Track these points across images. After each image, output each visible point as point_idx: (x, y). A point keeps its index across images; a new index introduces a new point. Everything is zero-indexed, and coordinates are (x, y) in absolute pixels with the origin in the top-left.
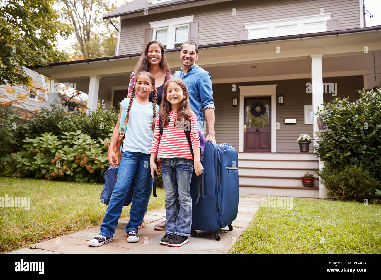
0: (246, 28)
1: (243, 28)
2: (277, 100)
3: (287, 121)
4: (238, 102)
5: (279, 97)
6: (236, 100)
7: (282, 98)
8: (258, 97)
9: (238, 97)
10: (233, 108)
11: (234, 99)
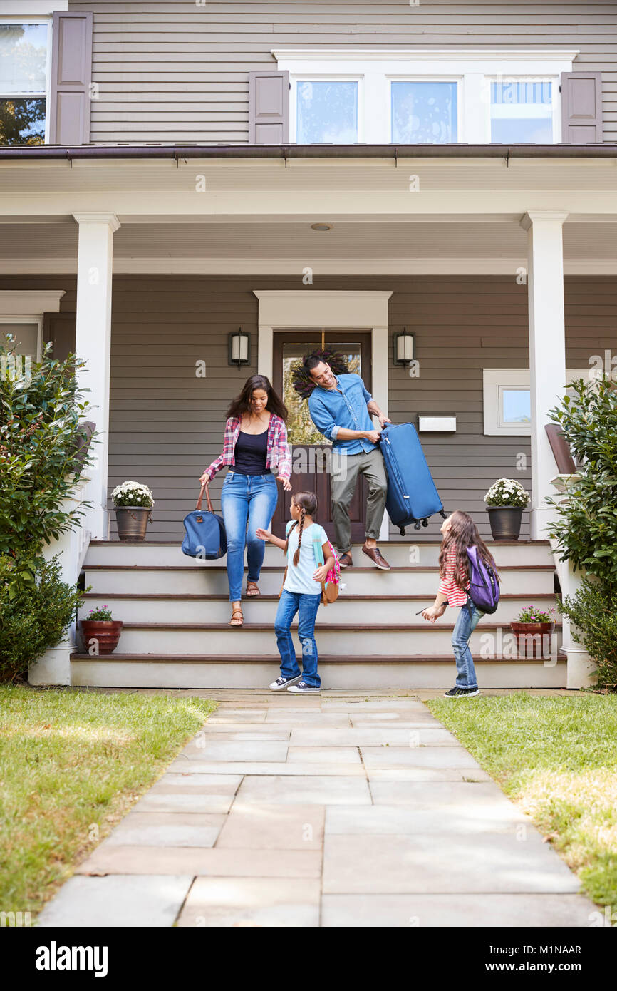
0: (282, 66)
1: (270, 67)
2: (393, 348)
3: (427, 424)
4: (253, 347)
5: (401, 339)
6: (244, 339)
7: (409, 339)
8: (323, 334)
9: (253, 332)
10: (234, 370)
11: (236, 339)
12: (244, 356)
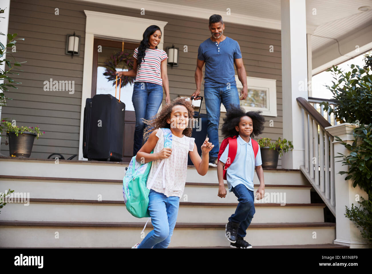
4: (82, 45)
5: (171, 50)
6: (77, 39)
7: (176, 51)
8: (123, 43)
9: (82, 36)
10: (69, 58)
11: (72, 39)
12: (76, 50)
